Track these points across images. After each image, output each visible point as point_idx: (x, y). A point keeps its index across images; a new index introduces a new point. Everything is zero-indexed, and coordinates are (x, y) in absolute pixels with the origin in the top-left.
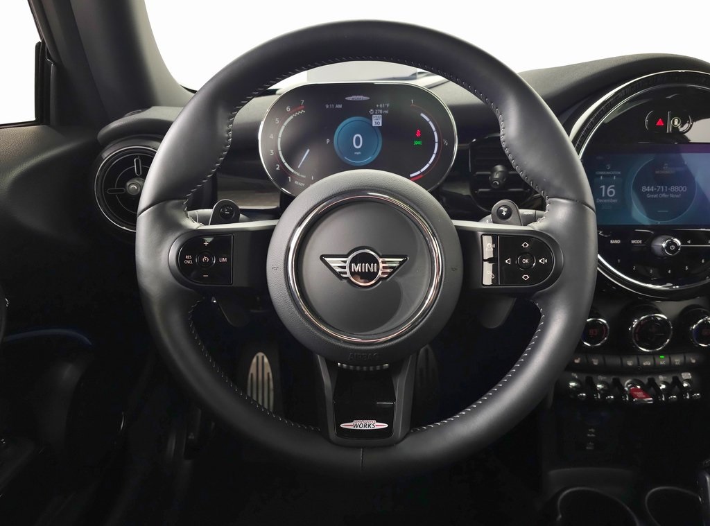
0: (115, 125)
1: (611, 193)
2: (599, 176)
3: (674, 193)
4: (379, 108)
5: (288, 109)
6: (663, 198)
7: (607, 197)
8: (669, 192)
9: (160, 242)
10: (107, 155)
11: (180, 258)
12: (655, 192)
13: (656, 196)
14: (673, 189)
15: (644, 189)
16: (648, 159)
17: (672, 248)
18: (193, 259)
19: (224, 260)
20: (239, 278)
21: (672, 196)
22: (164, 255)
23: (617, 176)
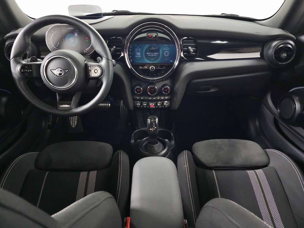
0: (8, 35)
1: (139, 54)
2: (136, 50)
3: (155, 55)
4: (76, 31)
5: (52, 31)
6: (152, 56)
7: (138, 56)
8: (153, 54)
9: (16, 67)
10: (7, 43)
11: (21, 70)
12: (150, 54)
13: (150, 55)
14: (155, 53)
15: (147, 53)
16: (148, 46)
17: (152, 69)
18: (23, 70)
19: (31, 71)
20: (35, 75)
21: (154, 55)
22: (17, 69)
23: (140, 50)
